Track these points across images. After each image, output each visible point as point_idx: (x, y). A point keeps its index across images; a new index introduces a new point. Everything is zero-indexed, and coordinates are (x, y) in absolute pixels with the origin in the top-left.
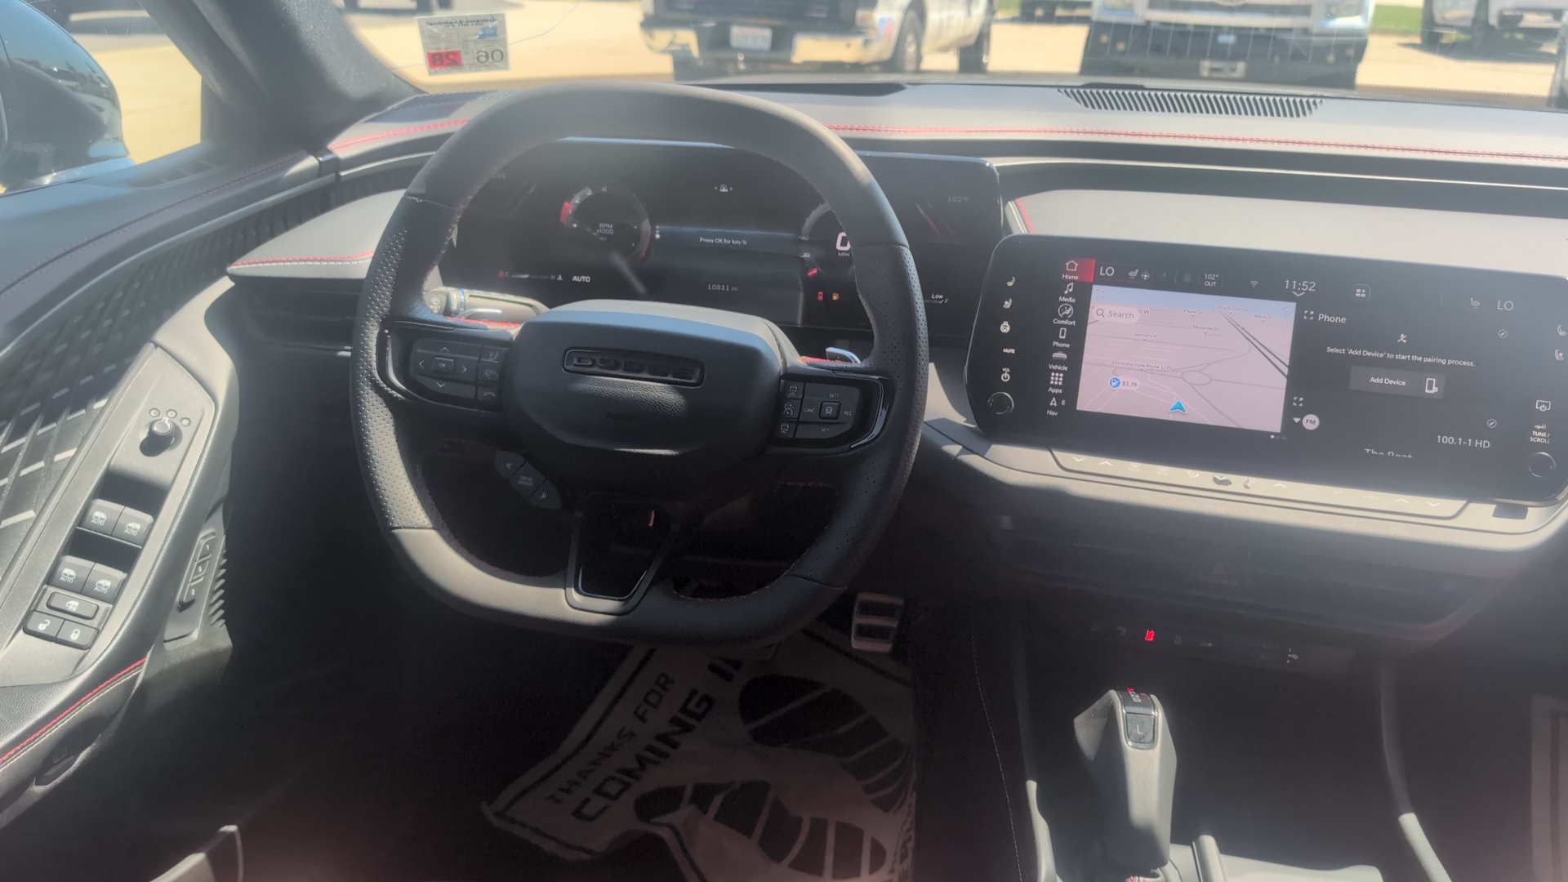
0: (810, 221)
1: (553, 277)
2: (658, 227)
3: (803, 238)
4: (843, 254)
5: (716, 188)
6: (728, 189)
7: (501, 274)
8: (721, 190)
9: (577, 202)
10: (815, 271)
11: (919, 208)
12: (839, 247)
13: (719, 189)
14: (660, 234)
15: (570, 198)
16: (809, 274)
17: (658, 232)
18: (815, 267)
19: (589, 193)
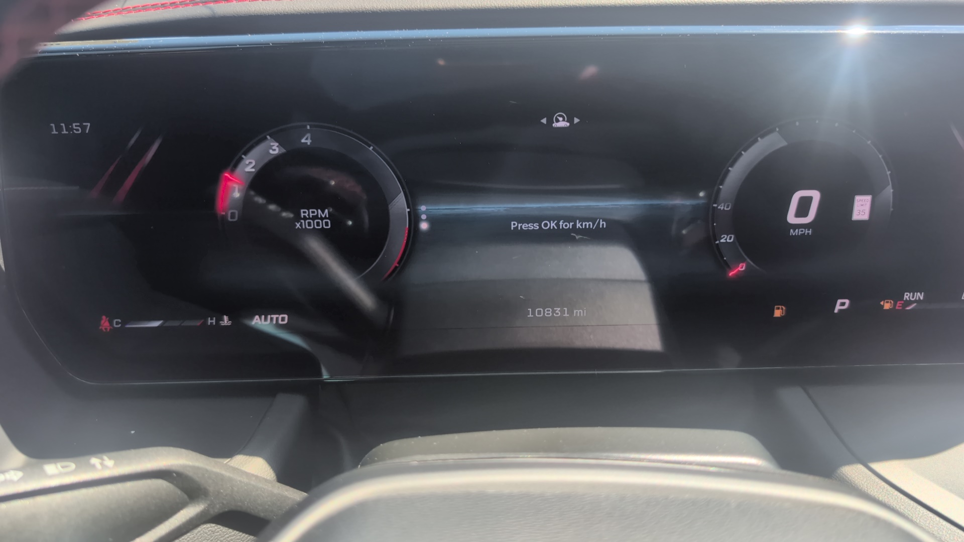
0: (737, 173)
1: (211, 321)
2: (423, 208)
3: (721, 207)
4: (798, 232)
5: (544, 121)
6: (570, 120)
7: (105, 324)
8: (555, 125)
9: (249, 169)
10: (742, 267)
11: (956, 133)
12: (791, 219)
13: (550, 122)
14: (427, 220)
15: (231, 160)
16: (730, 274)
17: (424, 217)
18: (744, 261)
19: (275, 149)
